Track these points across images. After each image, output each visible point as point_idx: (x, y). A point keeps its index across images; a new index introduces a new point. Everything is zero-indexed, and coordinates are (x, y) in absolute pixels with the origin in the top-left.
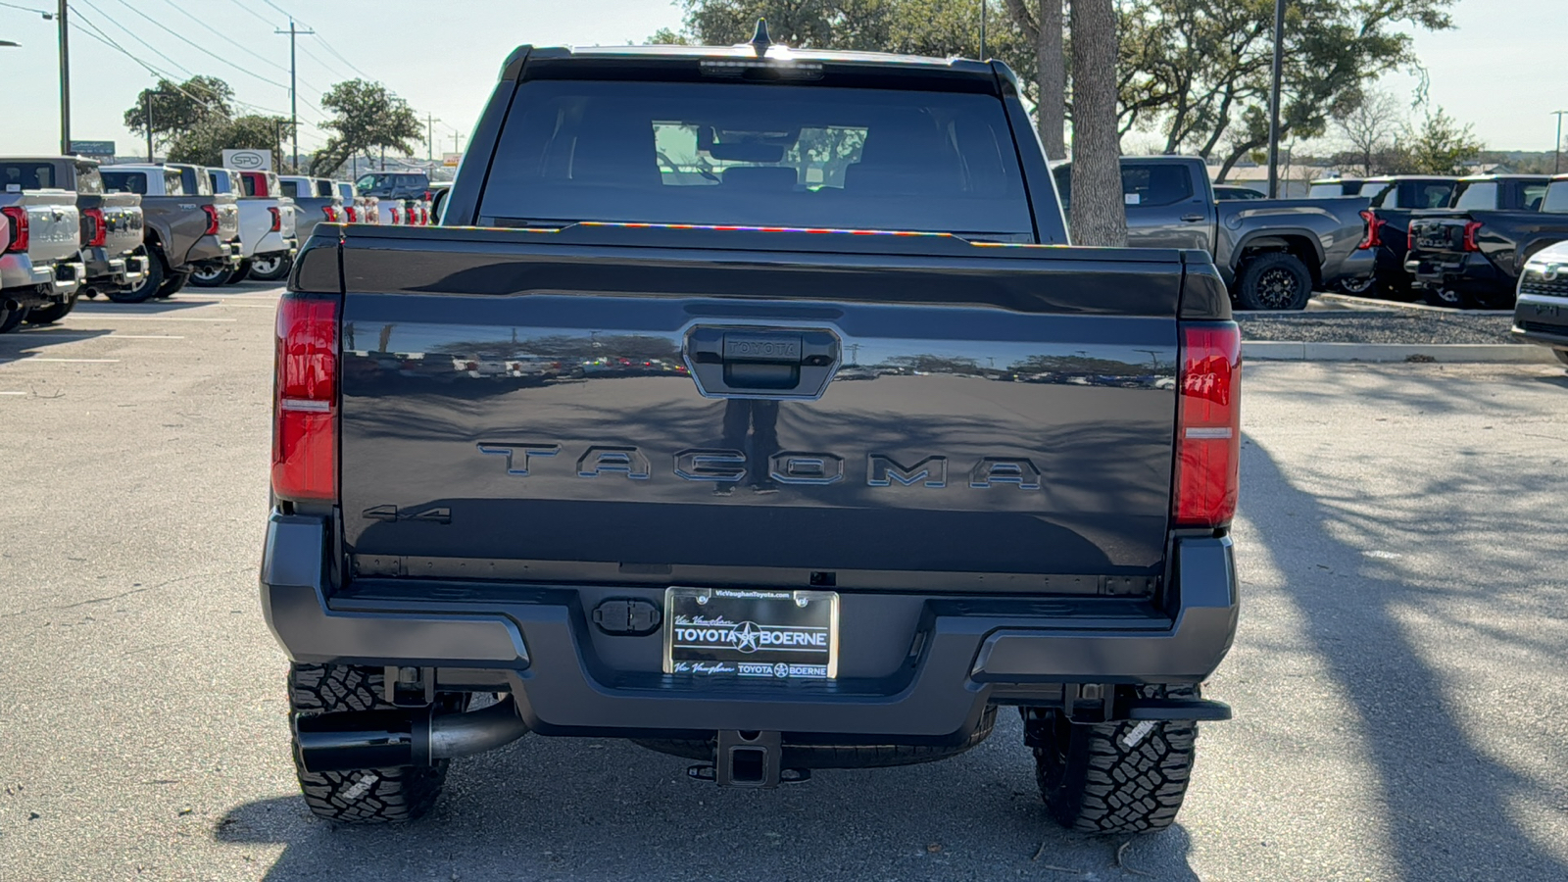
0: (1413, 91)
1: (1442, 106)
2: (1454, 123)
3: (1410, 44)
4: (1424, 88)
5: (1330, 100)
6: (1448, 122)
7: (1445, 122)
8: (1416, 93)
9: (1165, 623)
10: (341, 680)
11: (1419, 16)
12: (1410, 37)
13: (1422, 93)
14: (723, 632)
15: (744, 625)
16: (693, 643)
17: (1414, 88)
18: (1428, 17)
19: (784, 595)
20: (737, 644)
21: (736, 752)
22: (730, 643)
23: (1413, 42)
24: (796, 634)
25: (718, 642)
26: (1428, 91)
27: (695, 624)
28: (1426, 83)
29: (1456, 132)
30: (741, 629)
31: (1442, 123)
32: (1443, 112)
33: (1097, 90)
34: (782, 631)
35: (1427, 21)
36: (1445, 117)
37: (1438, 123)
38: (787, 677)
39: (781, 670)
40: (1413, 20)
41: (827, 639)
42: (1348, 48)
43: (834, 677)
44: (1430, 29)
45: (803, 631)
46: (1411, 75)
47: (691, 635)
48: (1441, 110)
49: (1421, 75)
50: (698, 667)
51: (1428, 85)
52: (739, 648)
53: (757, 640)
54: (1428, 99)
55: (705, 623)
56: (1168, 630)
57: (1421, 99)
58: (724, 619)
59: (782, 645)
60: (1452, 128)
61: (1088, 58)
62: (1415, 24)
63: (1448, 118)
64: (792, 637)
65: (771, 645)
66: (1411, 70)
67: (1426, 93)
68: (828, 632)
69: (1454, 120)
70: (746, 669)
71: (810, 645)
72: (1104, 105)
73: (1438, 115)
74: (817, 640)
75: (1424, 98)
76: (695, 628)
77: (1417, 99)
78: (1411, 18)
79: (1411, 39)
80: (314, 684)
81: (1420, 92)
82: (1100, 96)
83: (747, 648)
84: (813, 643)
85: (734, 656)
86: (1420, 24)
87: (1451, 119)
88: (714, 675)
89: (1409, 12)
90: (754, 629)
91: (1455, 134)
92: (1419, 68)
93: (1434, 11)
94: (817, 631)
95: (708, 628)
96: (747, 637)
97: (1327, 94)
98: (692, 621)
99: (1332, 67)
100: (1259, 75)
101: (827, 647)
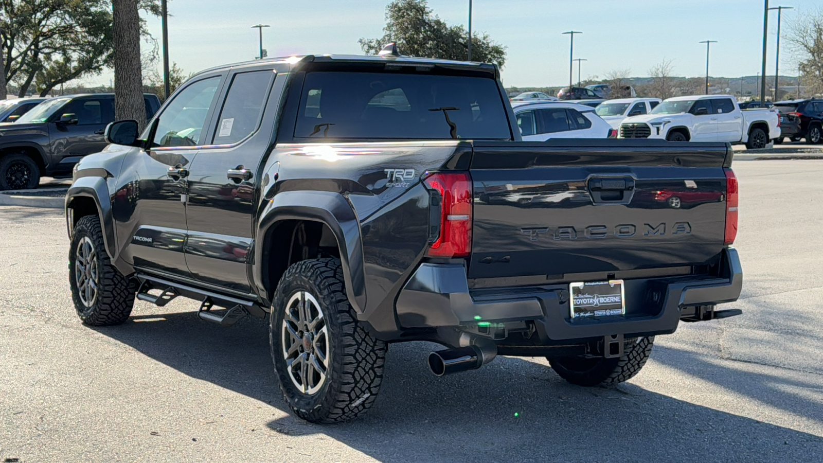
0: (150, 52)
1: (175, 62)
2: (182, 72)
3: (145, 24)
4: (156, 50)
5: (104, 56)
6: (179, 72)
7: (178, 71)
8: (152, 54)
9: (728, 280)
10: (364, 349)
11: (149, 8)
12: (144, 20)
13: (155, 53)
14: (588, 299)
15: (594, 296)
16: (579, 305)
17: (151, 51)
18: (154, 9)
19: (606, 283)
20: (593, 304)
21: (611, 344)
22: (591, 304)
23: (147, 23)
24: (611, 298)
25: (587, 304)
26: (159, 53)
27: (579, 297)
28: (157, 48)
29: (184, 78)
30: (593, 298)
31: (176, 72)
32: (176, 65)
33: (131, 56)
34: (607, 297)
35: (154, 11)
36: (178, 68)
37: (174, 72)
38: (610, 315)
39: (608, 313)
40: (146, 10)
41: (621, 299)
42: (111, 25)
43: (624, 313)
44: (156, 16)
45: (613, 296)
46: (147, 42)
47: (585, 301)
48: (175, 65)
49: (154, 43)
50: (582, 314)
51: (158, 49)
52: (593, 305)
53: (599, 301)
54: (159, 57)
55: (582, 297)
56: (730, 282)
57: (155, 57)
58: (588, 294)
59: (607, 303)
60: (182, 75)
61: (125, 37)
62: (147, 12)
63: (179, 69)
64: (610, 299)
65: (604, 303)
66: (147, 40)
67: (157, 54)
68: (621, 296)
69: (183, 70)
70: (598, 313)
71: (615, 302)
72: (135, 65)
73: (174, 67)
74: (617, 299)
75: (157, 56)
76: (579, 299)
77: (153, 57)
78: (145, 9)
79: (145, 21)
80: (353, 353)
81: (154, 53)
82: (133, 59)
83: (596, 305)
84: (616, 301)
85: (593, 310)
86: (150, 12)
87: (181, 70)
88: (588, 317)
89: (144, 5)
90: (598, 297)
91: (184, 79)
92: (153, 39)
93: (157, 5)
94: (617, 296)
95: (583, 298)
96: (596, 301)
97: (101, 53)
98: (578, 296)
99: (102, 37)
100: (53, 40)
101: (621, 302)
